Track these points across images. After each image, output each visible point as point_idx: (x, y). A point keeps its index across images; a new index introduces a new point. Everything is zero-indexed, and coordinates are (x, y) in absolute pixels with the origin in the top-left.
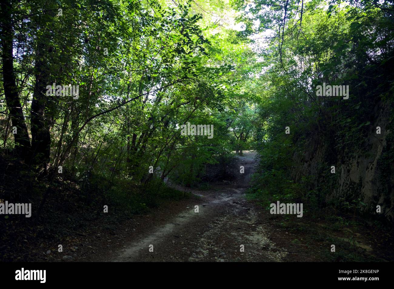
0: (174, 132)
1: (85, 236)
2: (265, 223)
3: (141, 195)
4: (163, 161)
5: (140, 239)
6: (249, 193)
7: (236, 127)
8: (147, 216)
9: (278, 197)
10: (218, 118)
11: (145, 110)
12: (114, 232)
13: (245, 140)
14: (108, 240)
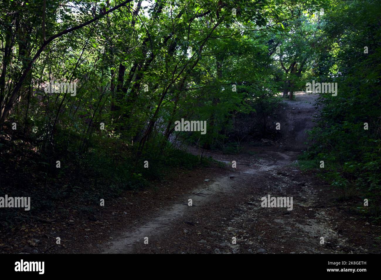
0: (183, 61)
1: (51, 223)
2: (331, 207)
3: (134, 161)
4: (168, 108)
5: (135, 227)
6: (303, 159)
7: (283, 54)
8: (145, 192)
9: (352, 166)
10: (255, 39)
11: (137, 26)
12: (95, 216)
13: (299, 75)
14: (87, 228)
